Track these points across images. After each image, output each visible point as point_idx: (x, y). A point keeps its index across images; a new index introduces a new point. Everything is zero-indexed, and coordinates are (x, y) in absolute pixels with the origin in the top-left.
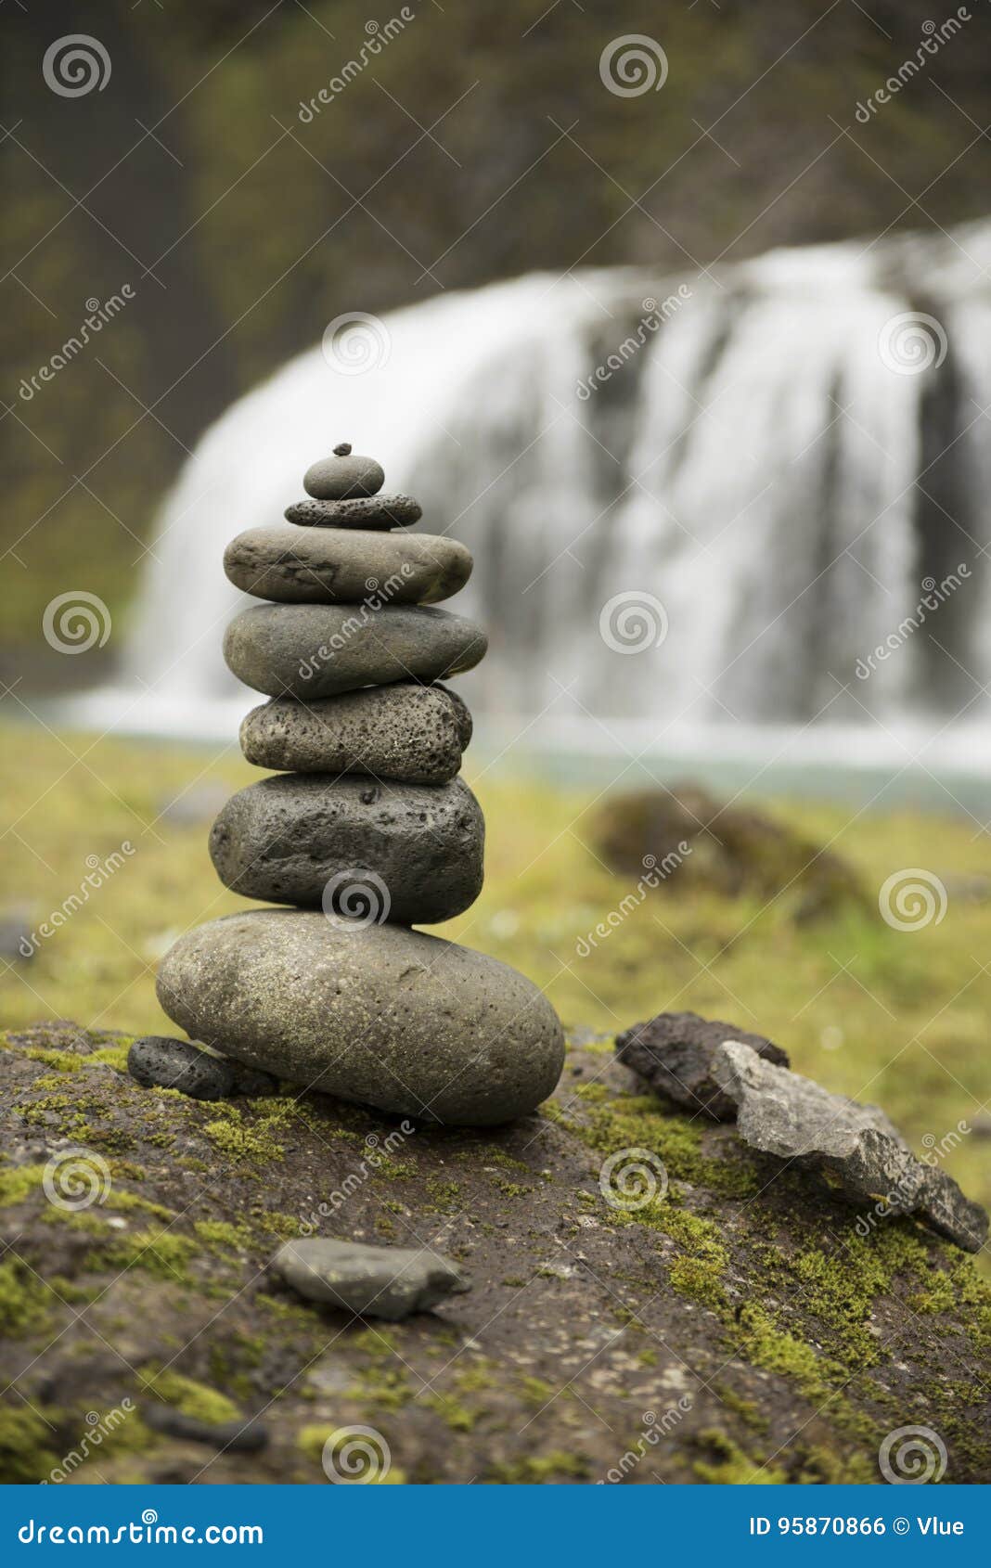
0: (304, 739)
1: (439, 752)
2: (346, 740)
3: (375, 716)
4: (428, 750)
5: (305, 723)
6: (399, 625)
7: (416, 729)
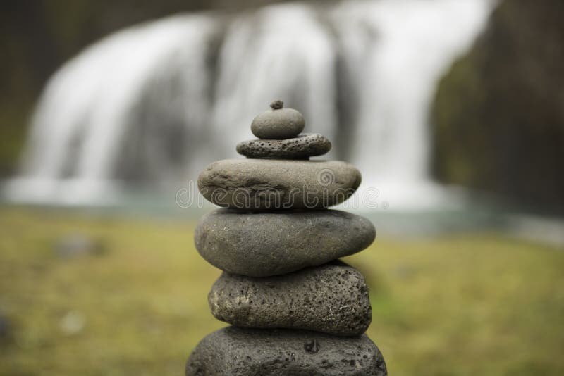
0: (264, 308)
1: (361, 315)
2: (294, 308)
3: (314, 290)
4: (354, 314)
5: (264, 296)
6: (327, 226)
7: (344, 300)
